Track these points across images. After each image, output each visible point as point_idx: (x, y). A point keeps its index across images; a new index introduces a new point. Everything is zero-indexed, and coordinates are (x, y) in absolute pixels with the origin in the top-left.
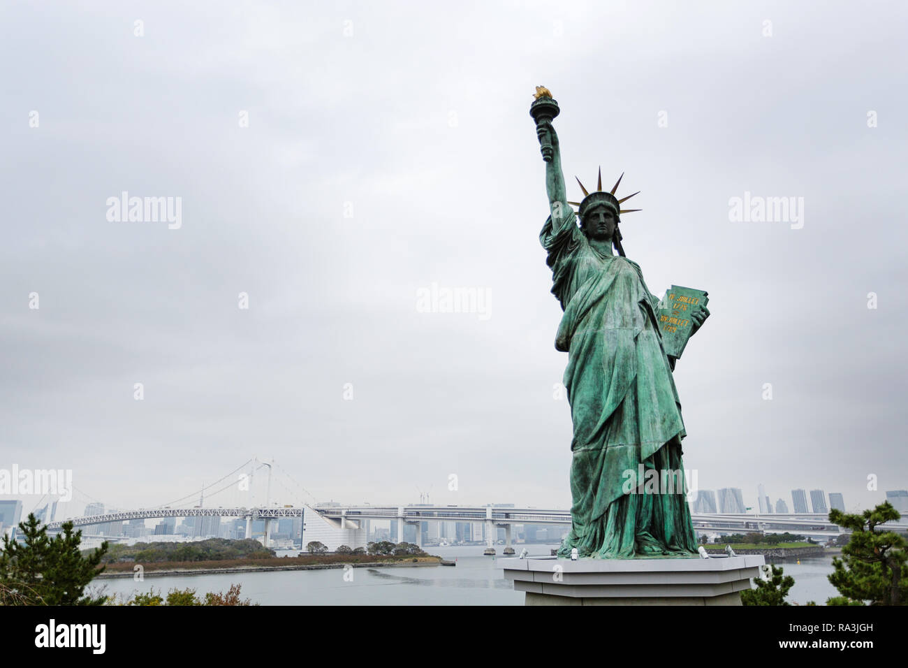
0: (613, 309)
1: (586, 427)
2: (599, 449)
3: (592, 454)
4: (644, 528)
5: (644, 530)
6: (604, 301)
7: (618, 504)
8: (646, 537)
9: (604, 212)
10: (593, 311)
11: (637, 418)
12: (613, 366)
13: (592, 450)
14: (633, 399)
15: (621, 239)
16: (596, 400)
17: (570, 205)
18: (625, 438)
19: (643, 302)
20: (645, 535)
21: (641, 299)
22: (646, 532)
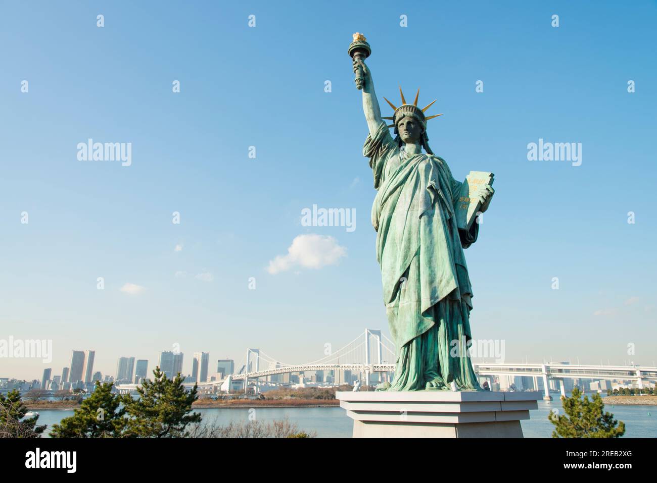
0: (405, 195)
1: (388, 289)
2: (397, 306)
3: (394, 310)
4: (431, 368)
5: (431, 370)
6: (398, 189)
7: (406, 348)
8: (431, 375)
9: (407, 121)
10: (391, 198)
11: (419, 280)
12: (402, 241)
13: (394, 307)
14: (417, 264)
15: (427, 140)
16: (392, 268)
17: (383, 120)
18: (410, 297)
19: (431, 188)
20: (431, 373)
21: (429, 185)
22: (432, 372)
